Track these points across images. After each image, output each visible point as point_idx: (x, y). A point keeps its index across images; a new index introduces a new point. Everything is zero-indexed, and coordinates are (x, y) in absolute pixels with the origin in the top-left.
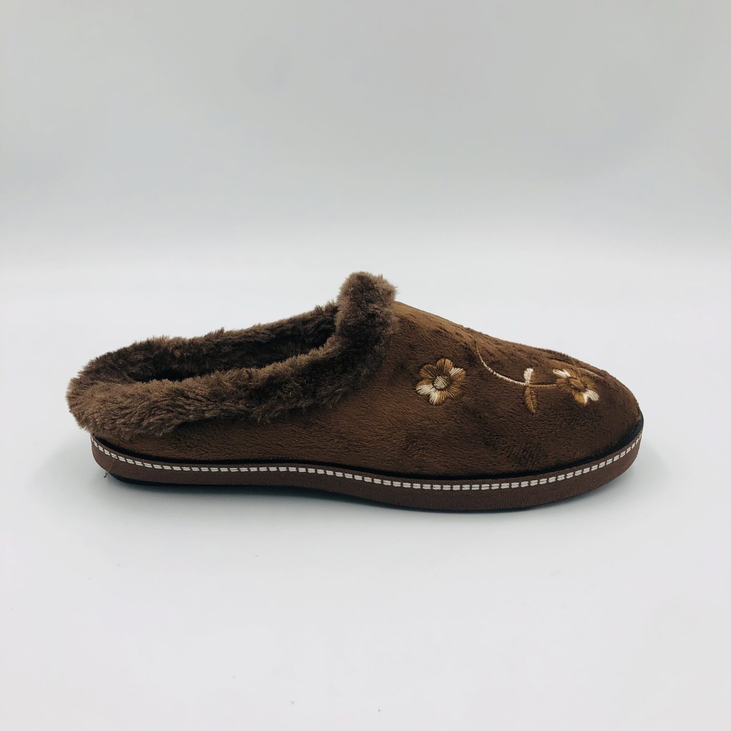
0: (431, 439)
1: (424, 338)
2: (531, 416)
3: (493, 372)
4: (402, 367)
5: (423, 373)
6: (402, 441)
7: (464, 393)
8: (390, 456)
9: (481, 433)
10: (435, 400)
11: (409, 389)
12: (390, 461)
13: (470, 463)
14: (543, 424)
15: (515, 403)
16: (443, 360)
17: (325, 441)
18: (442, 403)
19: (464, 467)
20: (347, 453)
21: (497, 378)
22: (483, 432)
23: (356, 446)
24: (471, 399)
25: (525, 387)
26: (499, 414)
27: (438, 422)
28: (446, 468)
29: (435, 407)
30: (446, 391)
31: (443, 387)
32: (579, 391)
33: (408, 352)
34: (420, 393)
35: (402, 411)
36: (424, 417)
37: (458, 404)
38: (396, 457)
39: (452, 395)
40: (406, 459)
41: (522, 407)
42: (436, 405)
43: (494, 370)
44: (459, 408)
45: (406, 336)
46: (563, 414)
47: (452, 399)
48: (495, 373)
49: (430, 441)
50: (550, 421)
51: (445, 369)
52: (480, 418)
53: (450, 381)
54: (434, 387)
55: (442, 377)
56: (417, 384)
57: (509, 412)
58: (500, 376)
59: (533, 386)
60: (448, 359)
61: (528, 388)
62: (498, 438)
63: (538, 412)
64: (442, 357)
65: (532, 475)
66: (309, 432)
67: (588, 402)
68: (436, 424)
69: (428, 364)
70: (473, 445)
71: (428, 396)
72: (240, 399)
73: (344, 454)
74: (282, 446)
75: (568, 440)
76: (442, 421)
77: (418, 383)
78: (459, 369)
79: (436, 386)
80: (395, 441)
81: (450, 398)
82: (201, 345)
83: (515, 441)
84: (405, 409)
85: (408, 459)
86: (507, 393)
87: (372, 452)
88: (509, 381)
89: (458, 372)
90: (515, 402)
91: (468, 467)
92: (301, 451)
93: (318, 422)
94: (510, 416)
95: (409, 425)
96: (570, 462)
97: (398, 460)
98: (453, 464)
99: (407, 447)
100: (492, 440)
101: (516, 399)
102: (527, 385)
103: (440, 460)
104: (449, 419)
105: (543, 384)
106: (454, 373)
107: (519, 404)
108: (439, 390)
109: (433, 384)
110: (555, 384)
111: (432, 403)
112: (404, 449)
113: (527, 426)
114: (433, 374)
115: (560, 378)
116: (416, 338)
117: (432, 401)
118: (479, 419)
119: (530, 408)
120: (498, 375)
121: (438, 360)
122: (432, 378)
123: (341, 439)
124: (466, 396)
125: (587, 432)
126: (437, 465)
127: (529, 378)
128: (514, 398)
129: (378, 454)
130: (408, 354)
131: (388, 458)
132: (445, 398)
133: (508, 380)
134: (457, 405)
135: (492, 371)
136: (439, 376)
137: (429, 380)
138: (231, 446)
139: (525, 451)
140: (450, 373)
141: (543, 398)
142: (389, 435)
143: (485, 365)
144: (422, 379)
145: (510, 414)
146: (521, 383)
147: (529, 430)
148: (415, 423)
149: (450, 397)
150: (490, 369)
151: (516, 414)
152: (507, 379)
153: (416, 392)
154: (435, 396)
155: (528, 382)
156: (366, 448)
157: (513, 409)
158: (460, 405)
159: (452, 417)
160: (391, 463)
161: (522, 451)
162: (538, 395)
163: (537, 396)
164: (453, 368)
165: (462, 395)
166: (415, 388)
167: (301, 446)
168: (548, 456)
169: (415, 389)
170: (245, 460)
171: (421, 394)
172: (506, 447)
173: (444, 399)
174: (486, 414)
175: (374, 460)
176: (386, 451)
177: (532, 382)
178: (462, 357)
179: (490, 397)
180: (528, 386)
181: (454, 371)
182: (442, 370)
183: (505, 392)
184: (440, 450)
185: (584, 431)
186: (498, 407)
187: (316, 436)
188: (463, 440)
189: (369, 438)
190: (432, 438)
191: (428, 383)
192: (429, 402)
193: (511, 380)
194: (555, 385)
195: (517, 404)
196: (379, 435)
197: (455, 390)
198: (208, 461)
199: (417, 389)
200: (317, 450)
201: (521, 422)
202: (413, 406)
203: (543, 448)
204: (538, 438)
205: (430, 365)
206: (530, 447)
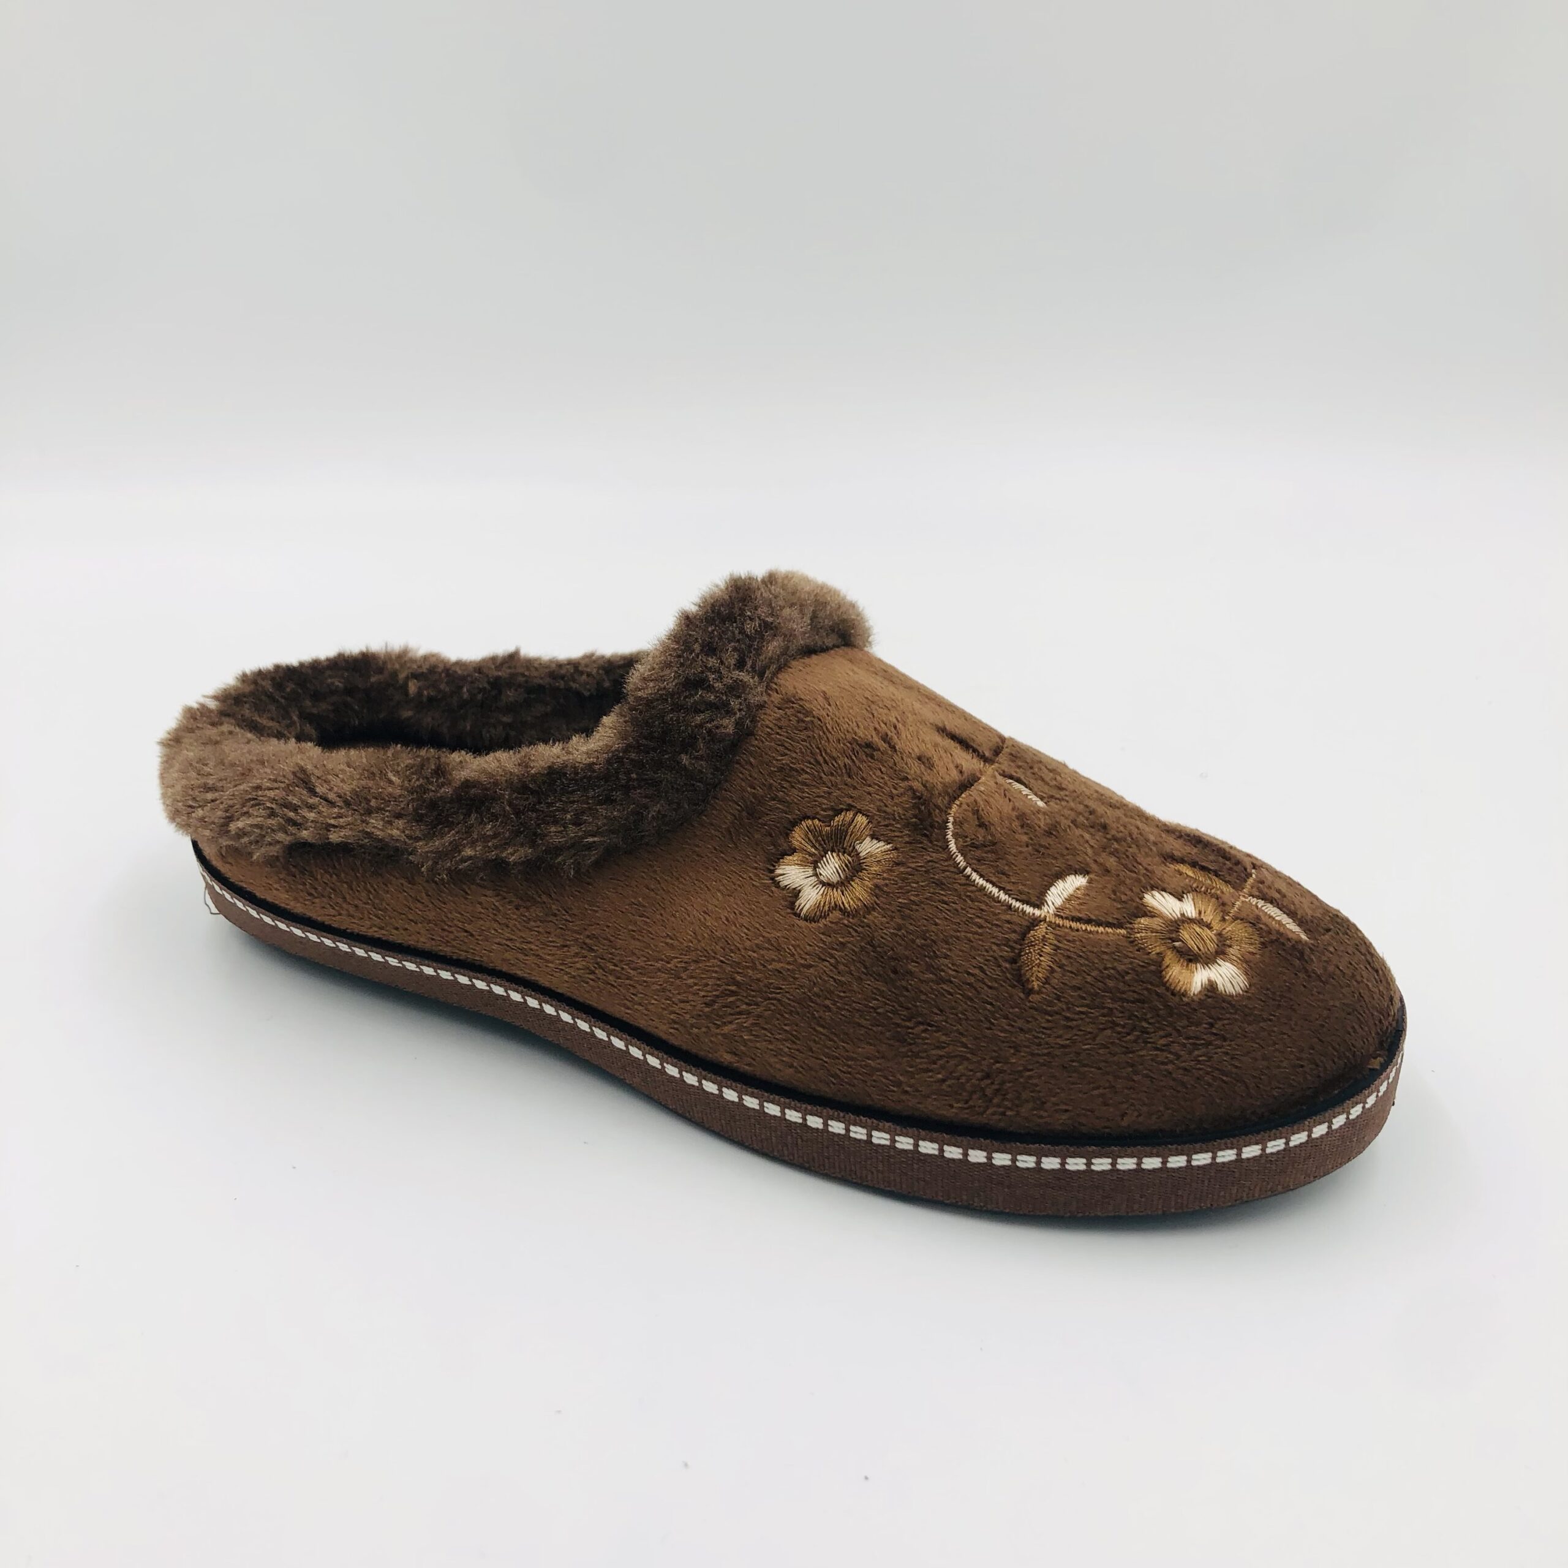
0: (770, 996)
1: (822, 755)
2: (1022, 995)
3: (965, 868)
4: (752, 812)
5: (798, 837)
6: (707, 985)
7: (877, 904)
8: (678, 1014)
9: (888, 1008)
10: (807, 906)
11: (756, 868)
12: (675, 1022)
13: (850, 1073)
14: (1048, 1021)
15: (991, 956)
16: (850, 815)
17: (554, 946)
18: (821, 916)
19: (833, 1080)
20: (591, 982)
21: (973, 883)
22: (893, 1006)
23: (611, 972)
24: (888, 923)
25: (1035, 922)
26: (943, 974)
27: (796, 960)
28: (791, 1070)
29: (802, 923)
30: (839, 890)
31: (835, 879)
32: (1190, 961)
33: (772, 781)
34: (780, 883)
35: (726, 917)
36: (769, 941)
37: (852, 928)
38: (687, 1016)
39: (849, 903)
40: (708, 1027)
41: (1006, 968)
42: (806, 919)
43: (969, 864)
44: (853, 937)
45: (779, 743)
46: (1111, 1009)
47: (843, 911)
48: (968, 870)
49: (766, 1000)
50: (1067, 1019)
51: (847, 838)
52: (895, 972)
53: (855, 868)
54: (816, 875)
55: (838, 855)
56: (781, 860)
57: (969, 973)
58: (981, 882)
59: (1059, 921)
60: (863, 815)
61: (1043, 926)
62: (925, 1031)
63: (1044, 990)
64: (849, 808)
65: (996, 1140)
66: (525, 919)
67: (1200, 992)
68: (789, 963)
69: (813, 818)
70: (862, 1032)
71: (796, 893)
72: (399, 816)
73: (587, 983)
74: (472, 935)
75: (1110, 1078)
76: (806, 960)
77: (783, 858)
78: (882, 843)
79: (821, 874)
80: (690, 981)
81: (841, 910)
82: (463, 678)
83: (965, 1046)
84: (735, 913)
85: (714, 1030)
86: (981, 927)
87: (642, 993)
88: (998, 897)
89: (878, 850)
90: (991, 953)
91: (842, 1080)
92: (507, 955)
93: (545, 900)
94: (969, 984)
95: (732, 951)
96: (1107, 1130)
97: (692, 1026)
98: (808, 1065)
99: (714, 1002)
100: (910, 1031)
101: (997, 945)
102: (1042, 916)
103: (781, 1049)
104: (823, 957)
105: (1089, 921)
106: (867, 851)
107: (1000, 960)
108: (823, 884)
109: (815, 868)
110: (1126, 928)
111: (798, 911)
112: (707, 1005)
113: (1006, 1017)
114: (820, 845)
115: (1153, 917)
116: (802, 753)
117: (800, 908)
118: (892, 975)
119: (1028, 974)
120: (973, 878)
121: (838, 812)
122: (816, 852)
123: (584, 949)
124: (879, 913)
125: (1170, 1067)
126: (772, 1060)
127: (1059, 902)
128: (994, 943)
129: (653, 1002)
130: (771, 785)
131: (672, 1017)
132: (829, 907)
133: (996, 895)
134: (851, 930)
135: (963, 864)
136: (833, 851)
137: (807, 856)
138: (380, 910)
139: (988, 1076)
140: (859, 851)
141: (1069, 957)
142: (683, 965)
143: (953, 846)
144: (793, 851)
145: (972, 980)
146: (1029, 909)
147: (1007, 1027)
148: (745, 949)
149: (842, 906)
150: (960, 858)
151: (984, 983)
152: (995, 891)
153: (773, 879)
154: (811, 897)
155: (1047, 911)
156: (631, 983)
157: (981, 968)
158: (856, 931)
159: (832, 956)
160: (677, 1029)
161: (979, 1075)
162: (1059, 948)
163: (1057, 948)
164: (868, 839)
165: (868, 909)
166: (772, 868)
167: (508, 946)
168: (1045, 1103)
169: (772, 871)
170: (409, 947)
171: (783, 884)
172: (941, 1057)
173: (826, 908)
174: (912, 967)
175: (646, 1012)
176: (669, 999)
177: (1059, 912)
178: (900, 817)
179: (933, 928)
180: (1045, 920)
181: (869, 847)
182: (841, 838)
183: (976, 924)
184: (785, 1025)
185: (1163, 1063)
186: (946, 957)
187: (536, 929)
188: (843, 1015)
189: (641, 962)
190: (772, 993)
191: (803, 864)
192: (793, 909)
193: (1003, 897)
194: (1123, 931)
195: (995, 959)
196: (662, 960)
197: (859, 893)
198: (345, 931)
199: (778, 872)
200: (538, 961)
201: (991, 1004)
202: (753, 910)
203: (1035, 1081)
204: (1025, 1052)
205: (816, 822)
206: (1001, 1071)
